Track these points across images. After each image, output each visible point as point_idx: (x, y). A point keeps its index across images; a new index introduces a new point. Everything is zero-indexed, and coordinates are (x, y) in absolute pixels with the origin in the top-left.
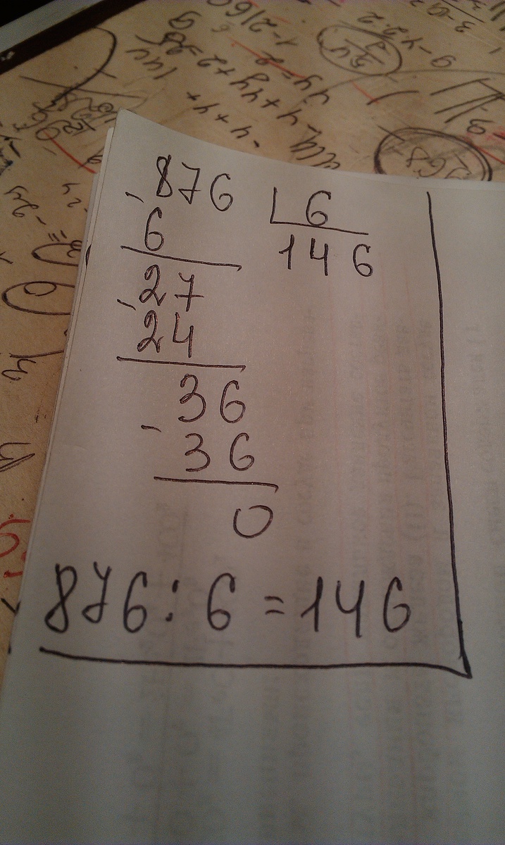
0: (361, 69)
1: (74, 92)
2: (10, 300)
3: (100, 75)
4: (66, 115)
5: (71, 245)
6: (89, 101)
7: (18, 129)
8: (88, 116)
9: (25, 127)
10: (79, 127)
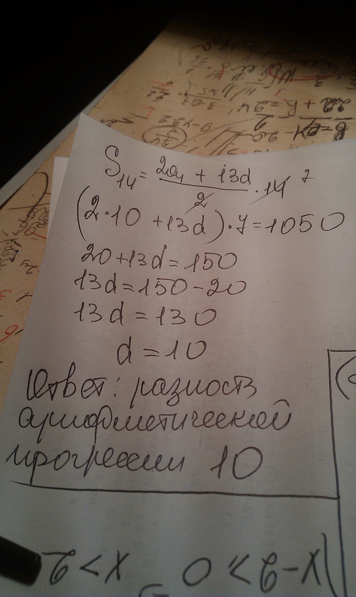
0: (168, 146)
1: (36, 207)
3: (45, 195)
4: (36, 220)
6: (44, 209)
7: (16, 234)
8: (47, 216)
9: (19, 232)
10: (44, 223)
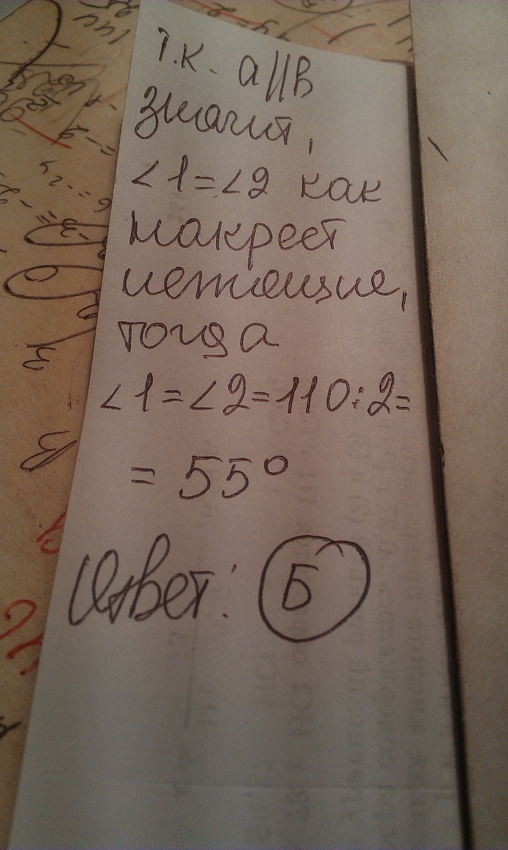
0: (314, 8)
1: (29, 68)
2: (14, 290)
3: (52, 47)
5: (63, 224)
6: (46, 75)
8: (51, 90)
10: (43, 103)
